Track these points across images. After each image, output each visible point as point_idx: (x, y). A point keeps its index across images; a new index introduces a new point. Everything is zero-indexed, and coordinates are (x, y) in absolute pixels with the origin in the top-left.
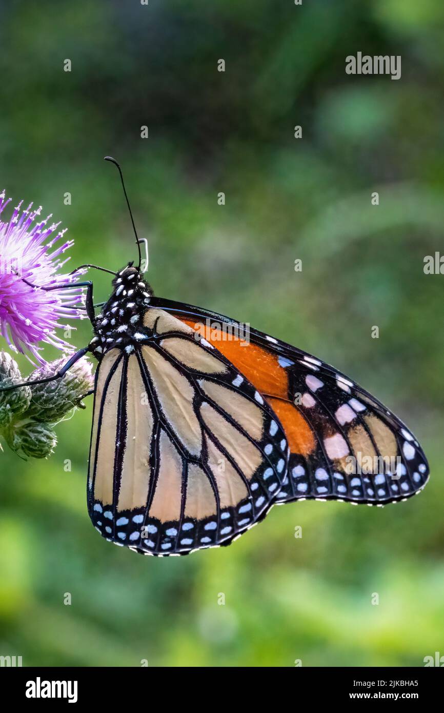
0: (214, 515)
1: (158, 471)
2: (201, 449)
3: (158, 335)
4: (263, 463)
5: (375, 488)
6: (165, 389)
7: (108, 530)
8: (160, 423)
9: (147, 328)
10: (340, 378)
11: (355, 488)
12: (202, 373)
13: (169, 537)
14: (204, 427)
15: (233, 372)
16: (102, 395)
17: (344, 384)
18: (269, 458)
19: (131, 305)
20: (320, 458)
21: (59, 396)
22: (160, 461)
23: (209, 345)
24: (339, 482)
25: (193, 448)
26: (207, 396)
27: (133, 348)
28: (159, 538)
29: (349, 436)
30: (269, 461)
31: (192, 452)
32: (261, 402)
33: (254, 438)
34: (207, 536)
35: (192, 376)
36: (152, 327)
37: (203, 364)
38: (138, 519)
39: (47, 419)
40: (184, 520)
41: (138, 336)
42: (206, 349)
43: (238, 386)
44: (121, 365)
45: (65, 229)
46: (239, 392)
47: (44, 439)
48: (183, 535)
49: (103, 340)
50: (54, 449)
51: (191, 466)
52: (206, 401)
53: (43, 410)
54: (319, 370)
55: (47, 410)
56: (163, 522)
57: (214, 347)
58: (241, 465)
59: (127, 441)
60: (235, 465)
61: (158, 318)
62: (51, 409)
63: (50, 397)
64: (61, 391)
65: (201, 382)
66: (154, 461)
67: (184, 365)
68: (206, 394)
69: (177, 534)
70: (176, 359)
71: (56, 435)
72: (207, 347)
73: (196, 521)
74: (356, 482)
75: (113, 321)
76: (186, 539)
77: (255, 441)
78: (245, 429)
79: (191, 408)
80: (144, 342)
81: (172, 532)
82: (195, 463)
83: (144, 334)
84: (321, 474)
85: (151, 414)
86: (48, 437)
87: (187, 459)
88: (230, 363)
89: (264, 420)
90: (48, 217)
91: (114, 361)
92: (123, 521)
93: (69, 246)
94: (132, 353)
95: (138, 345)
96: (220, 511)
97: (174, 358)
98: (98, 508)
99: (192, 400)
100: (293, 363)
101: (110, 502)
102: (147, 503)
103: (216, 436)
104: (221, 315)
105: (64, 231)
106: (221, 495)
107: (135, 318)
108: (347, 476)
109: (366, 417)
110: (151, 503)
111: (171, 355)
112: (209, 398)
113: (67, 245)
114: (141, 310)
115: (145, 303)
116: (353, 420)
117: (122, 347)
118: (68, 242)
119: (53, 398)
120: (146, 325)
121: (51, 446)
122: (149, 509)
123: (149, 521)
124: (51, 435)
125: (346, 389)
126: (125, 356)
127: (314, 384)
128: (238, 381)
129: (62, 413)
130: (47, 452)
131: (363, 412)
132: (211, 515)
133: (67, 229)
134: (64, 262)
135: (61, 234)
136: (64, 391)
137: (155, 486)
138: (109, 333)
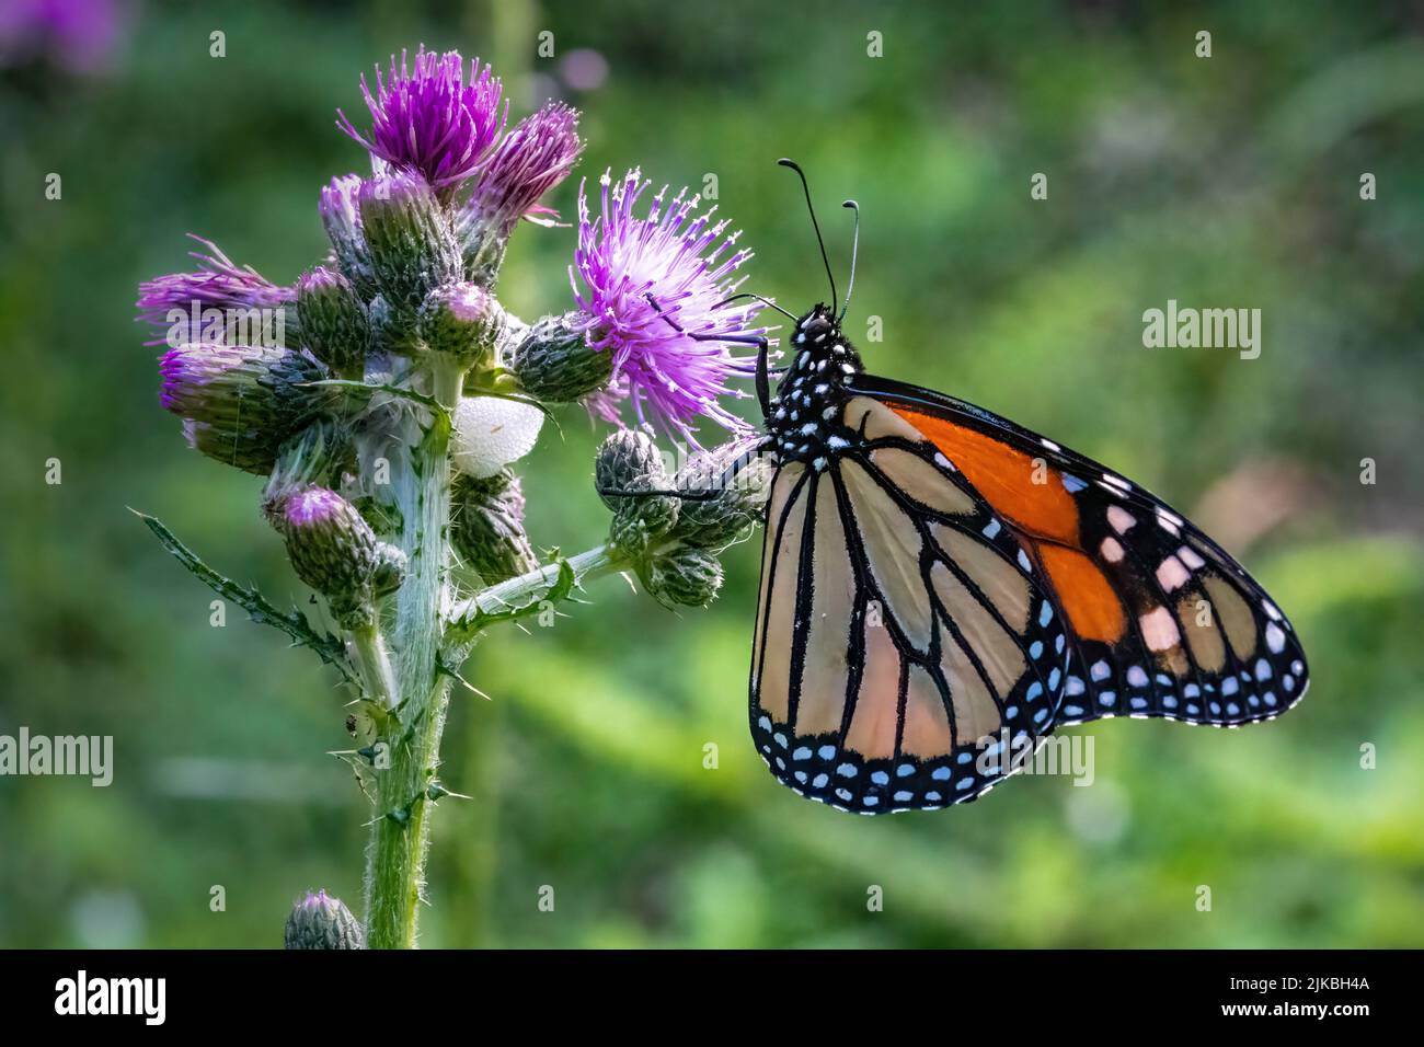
0: (946, 756)
1: (860, 673)
2: (929, 640)
3: (866, 441)
4: (1026, 673)
5: (1223, 701)
6: (876, 534)
7: (780, 763)
8: (866, 591)
9: (850, 430)
10: (1162, 513)
11: (1193, 700)
12: (935, 511)
13: (876, 785)
14: (935, 602)
15: (985, 512)
16: (775, 536)
17: (1168, 522)
18: (1037, 665)
19: (822, 389)
20: (1133, 648)
21: (725, 505)
22: (866, 657)
23: (948, 465)
24: (1166, 691)
25: (919, 637)
26: (942, 551)
27: (826, 461)
28: (860, 786)
29: (1179, 611)
30: (1037, 670)
31: (916, 645)
32: (1028, 568)
33: (1015, 628)
34: (937, 791)
35: (919, 514)
36: (857, 428)
37: (937, 495)
38: (827, 753)
39: (706, 543)
40: (901, 758)
41: (836, 442)
42: (943, 471)
43: (992, 537)
44: (806, 489)
45: (738, 231)
46: (992, 549)
47: (700, 576)
48: (897, 784)
49: (780, 442)
50: (718, 591)
51: (912, 666)
52: (940, 559)
53: (699, 529)
54: (1128, 497)
55: (705, 528)
56: (866, 759)
57: (956, 467)
58: (992, 673)
59: (812, 619)
60: (982, 673)
61: (868, 413)
62: (715, 526)
63: (711, 507)
64: (731, 497)
65: (933, 527)
66: (856, 656)
67: (907, 496)
68: (941, 546)
69: (889, 782)
70: (894, 485)
71: (722, 568)
72: (944, 467)
73: (919, 762)
74: (1191, 691)
75: (794, 415)
76: (903, 792)
77: (1015, 633)
78: (1001, 611)
79: (916, 568)
80: (843, 452)
81: (880, 778)
82: (921, 664)
83: (845, 438)
84: (1137, 677)
85: (853, 576)
86: (708, 573)
87: (908, 655)
88: (981, 497)
89: (1031, 598)
90: (711, 211)
91: (795, 483)
92: (803, 753)
93: (743, 260)
94: (824, 469)
95: (834, 457)
96: (957, 750)
97: (890, 481)
98: (764, 723)
99: (918, 556)
100: (1086, 485)
101: (784, 720)
102: (842, 727)
103: (954, 620)
104: (968, 404)
105: (736, 235)
106: (959, 723)
107: (830, 412)
108: (1178, 680)
109: (1206, 580)
110: (848, 727)
111: (887, 478)
112: (946, 555)
113: (739, 258)
114: (840, 398)
115: (844, 385)
116: (1185, 583)
117: (807, 460)
118: (741, 252)
119: (716, 508)
120: (848, 423)
121: (713, 587)
122: (845, 737)
123: (844, 756)
124: (712, 569)
125: (1172, 530)
126: (813, 475)
127: (1120, 520)
128: (992, 529)
129: (732, 533)
130: (706, 597)
131: (1200, 570)
132: (943, 754)
133: (741, 231)
134: (738, 284)
135: (732, 239)
136: (734, 498)
137: (855, 698)
138: (789, 433)
